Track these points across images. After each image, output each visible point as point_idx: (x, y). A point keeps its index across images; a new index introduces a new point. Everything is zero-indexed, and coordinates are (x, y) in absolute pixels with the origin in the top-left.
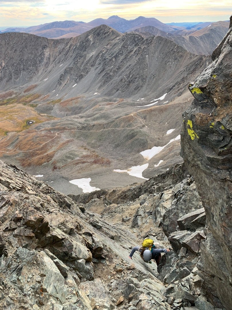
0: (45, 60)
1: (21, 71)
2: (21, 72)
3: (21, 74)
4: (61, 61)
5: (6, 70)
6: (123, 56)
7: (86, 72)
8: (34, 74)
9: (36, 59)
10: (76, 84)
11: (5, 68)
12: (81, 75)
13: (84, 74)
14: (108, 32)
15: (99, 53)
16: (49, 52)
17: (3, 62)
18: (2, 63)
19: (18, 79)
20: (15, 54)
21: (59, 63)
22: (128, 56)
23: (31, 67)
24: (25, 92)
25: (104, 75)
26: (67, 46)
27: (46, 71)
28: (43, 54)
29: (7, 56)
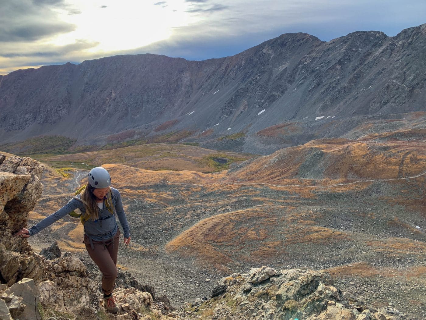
0: (183, 89)
1: (142, 104)
2: (144, 105)
3: (144, 108)
4: (214, 87)
5: (117, 102)
6: (352, 63)
7: (280, 92)
8: (167, 108)
9: (169, 86)
10: (264, 110)
11: (116, 100)
12: (273, 95)
13: (277, 94)
14: (303, 39)
15: (298, 65)
16: (189, 78)
17: (113, 91)
18: (111, 93)
19: (138, 116)
20: (133, 80)
21: (211, 89)
22: (365, 60)
23: (160, 98)
24: (157, 130)
25: (324, 91)
26: (220, 67)
27: (188, 103)
28: (180, 79)
29: (119, 84)
